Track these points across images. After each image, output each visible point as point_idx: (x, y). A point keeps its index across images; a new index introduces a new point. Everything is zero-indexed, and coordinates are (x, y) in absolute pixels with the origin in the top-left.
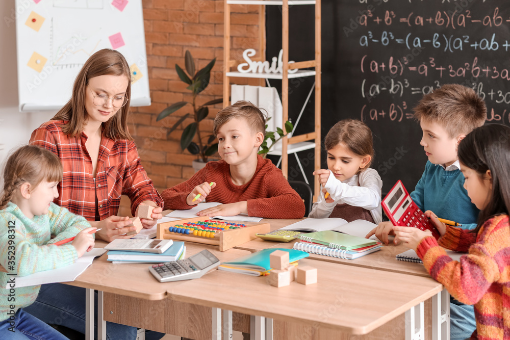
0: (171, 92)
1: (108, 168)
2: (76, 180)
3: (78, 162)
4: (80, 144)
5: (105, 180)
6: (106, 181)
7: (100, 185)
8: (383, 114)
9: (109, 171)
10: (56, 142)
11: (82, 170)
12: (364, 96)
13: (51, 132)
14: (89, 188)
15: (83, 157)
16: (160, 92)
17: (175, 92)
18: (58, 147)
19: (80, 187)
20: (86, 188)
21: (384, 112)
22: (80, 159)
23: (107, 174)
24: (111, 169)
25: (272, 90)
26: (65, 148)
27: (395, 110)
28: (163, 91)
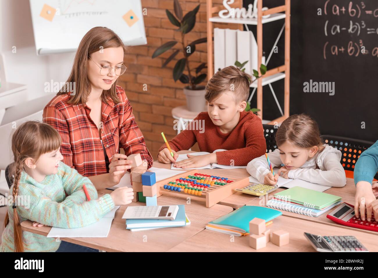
0: (163, 28)
1: (113, 129)
2: (86, 146)
3: (86, 130)
4: (85, 115)
5: (112, 140)
6: (114, 140)
7: (108, 146)
8: (343, 49)
9: (114, 132)
10: (66, 118)
11: (90, 136)
12: (326, 34)
13: (60, 111)
14: (98, 150)
16: (154, 29)
17: (167, 29)
18: (68, 123)
19: (90, 151)
20: (96, 150)
21: (344, 48)
22: (87, 128)
23: (113, 135)
24: (115, 130)
25: (249, 34)
26: (74, 121)
27: (353, 46)
28: (157, 27)
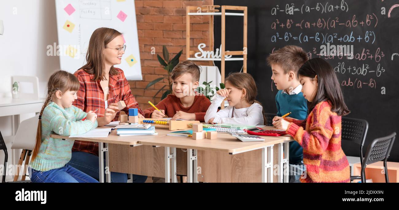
0: (156, 74)
2: (95, 102)
3: (96, 92)
4: (97, 83)
10: (84, 81)
11: (98, 97)
13: (81, 76)
14: (102, 107)
15: (99, 90)
16: (150, 75)
17: (158, 75)
18: (85, 84)
19: (97, 106)
20: (100, 107)
22: (97, 91)
25: (215, 68)
26: (89, 84)
28: (151, 74)
